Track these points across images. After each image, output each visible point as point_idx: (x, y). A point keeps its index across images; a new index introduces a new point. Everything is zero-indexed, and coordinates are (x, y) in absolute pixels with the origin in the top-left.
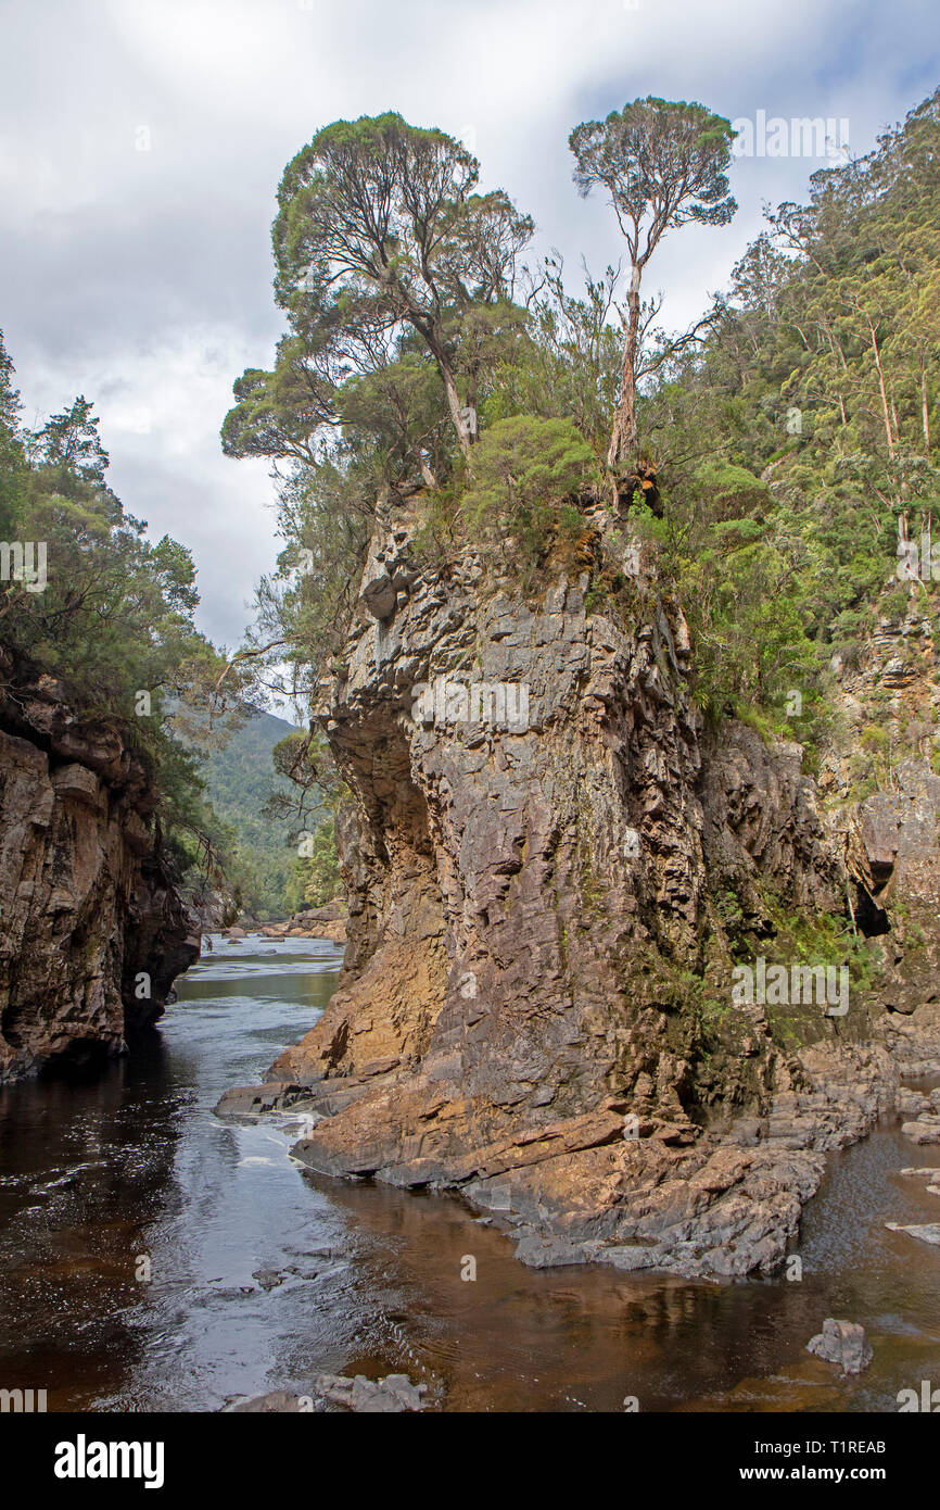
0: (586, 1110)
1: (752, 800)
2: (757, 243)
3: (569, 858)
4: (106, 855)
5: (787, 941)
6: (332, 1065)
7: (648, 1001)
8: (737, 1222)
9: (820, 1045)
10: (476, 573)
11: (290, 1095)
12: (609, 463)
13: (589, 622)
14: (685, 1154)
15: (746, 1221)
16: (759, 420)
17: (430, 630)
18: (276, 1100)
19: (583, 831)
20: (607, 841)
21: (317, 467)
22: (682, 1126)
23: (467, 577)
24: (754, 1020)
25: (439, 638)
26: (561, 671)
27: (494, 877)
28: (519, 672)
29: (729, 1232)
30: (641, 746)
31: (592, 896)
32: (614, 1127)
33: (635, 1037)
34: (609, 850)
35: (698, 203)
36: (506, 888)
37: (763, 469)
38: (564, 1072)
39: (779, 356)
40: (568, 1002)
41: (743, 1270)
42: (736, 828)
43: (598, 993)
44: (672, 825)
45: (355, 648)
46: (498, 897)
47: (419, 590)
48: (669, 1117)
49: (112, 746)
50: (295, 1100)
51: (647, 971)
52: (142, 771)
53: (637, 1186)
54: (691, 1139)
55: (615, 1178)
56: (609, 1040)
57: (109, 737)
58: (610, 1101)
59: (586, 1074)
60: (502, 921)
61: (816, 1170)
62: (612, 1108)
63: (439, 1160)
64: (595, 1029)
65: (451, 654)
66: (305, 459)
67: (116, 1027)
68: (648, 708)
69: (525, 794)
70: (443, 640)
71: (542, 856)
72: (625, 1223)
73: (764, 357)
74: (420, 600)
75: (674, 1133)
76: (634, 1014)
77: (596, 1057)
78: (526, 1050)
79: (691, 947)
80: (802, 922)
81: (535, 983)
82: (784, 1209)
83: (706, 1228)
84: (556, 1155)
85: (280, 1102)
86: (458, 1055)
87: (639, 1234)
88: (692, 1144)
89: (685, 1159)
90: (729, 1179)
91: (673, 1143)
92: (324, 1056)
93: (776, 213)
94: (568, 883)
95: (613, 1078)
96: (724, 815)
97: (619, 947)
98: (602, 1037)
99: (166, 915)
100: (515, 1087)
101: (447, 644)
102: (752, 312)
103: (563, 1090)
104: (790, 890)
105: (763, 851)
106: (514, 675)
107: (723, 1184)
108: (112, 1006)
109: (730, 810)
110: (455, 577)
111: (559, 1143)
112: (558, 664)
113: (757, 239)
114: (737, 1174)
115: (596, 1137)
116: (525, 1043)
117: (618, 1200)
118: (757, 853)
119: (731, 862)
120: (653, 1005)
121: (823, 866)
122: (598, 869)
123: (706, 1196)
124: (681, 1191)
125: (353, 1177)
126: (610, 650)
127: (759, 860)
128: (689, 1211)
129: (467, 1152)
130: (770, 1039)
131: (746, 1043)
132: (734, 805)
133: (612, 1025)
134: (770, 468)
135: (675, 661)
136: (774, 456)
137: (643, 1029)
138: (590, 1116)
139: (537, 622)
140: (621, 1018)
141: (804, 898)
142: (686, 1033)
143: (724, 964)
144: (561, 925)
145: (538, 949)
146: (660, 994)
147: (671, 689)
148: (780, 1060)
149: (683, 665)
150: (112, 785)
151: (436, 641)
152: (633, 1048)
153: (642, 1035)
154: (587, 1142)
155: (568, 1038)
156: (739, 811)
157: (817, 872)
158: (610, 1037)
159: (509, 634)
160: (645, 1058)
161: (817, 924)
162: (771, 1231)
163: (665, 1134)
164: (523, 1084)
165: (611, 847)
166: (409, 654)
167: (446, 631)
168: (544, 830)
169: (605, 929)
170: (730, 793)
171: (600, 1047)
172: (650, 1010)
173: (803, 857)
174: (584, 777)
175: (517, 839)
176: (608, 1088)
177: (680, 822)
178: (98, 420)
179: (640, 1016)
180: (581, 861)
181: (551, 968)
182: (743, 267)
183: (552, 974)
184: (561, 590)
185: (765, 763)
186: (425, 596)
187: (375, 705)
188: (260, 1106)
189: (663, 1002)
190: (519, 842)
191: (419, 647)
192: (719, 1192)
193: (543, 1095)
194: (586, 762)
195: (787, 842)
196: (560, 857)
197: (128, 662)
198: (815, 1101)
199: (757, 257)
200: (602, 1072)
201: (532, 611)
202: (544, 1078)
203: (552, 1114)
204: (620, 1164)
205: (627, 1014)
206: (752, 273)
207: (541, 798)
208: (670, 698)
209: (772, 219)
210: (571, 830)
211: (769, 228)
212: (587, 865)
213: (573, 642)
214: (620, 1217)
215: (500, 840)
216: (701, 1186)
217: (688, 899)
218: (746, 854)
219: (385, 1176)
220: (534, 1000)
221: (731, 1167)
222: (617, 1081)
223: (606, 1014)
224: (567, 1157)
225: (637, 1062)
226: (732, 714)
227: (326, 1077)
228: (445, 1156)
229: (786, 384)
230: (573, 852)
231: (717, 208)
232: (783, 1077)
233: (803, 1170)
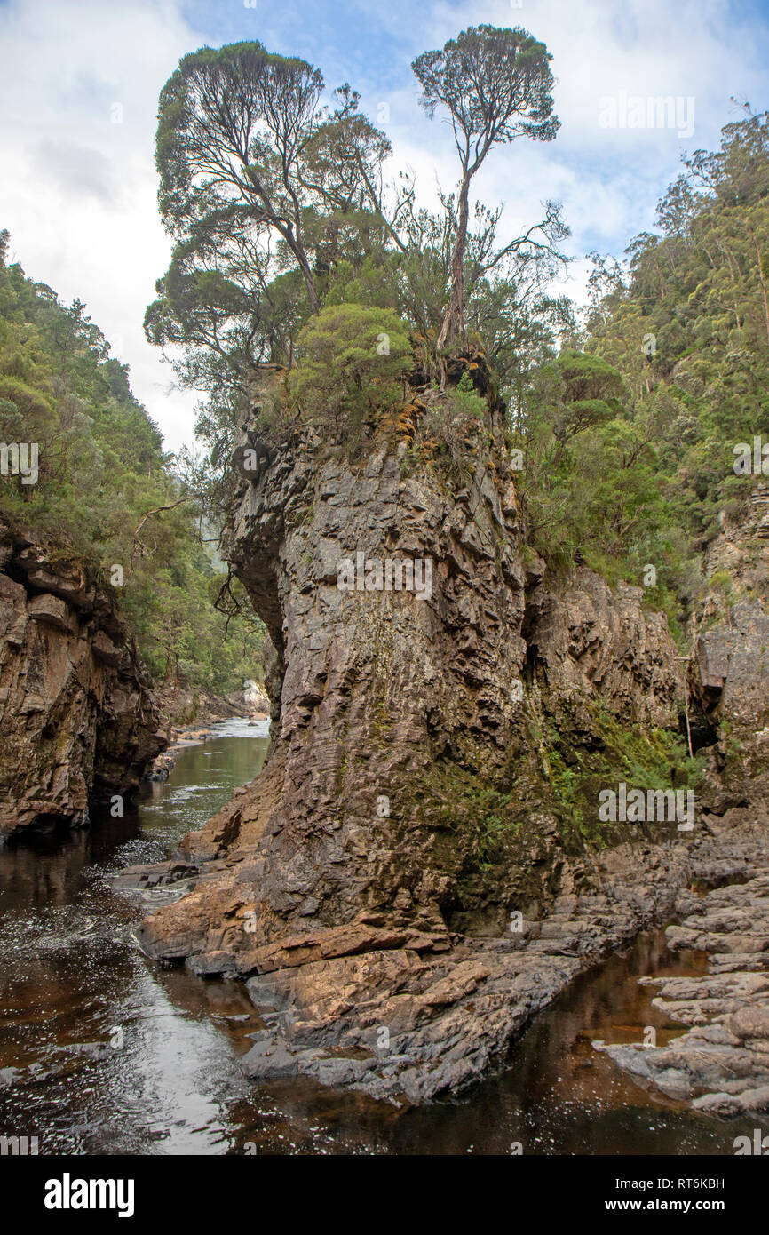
0: (344, 921)
1: (593, 634)
2: (678, 183)
3: (364, 693)
4: (75, 667)
5: (614, 754)
6: (223, 847)
7: (418, 823)
8: (449, 1039)
9: (621, 848)
10: (317, 441)
11: (177, 873)
12: (439, 347)
13: (403, 485)
14: (433, 963)
15: (459, 1037)
16: (673, 324)
17: (283, 491)
18: (161, 878)
19: (380, 669)
20: (402, 678)
21: (222, 353)
22: (438, 936)
23: (310, 446)
24: (546, 831)
25: (289, 497)
26: (372, 528)
27: (297, 708)
28: (337, 529)
29: (439, 1047)
30: (457, 593)
31: (381, 728)
32: (364, 939)
33: (396, 858)
34: (402, 686)
35: (528, 121)
36: (307, 718)
37: (675, 363)
38: (328, 887)
39: (691, 273)
40: (337, 824)
41: (429, 1093)
42: (578, 658)
43: (365, 817)
44: (486, 661)
45: (239, 505)
46: (300, 726)
47: (275, 456)
48: (425, 928)
49: (76, 580)
50: (179, 878)
51: (420, 796)
52: (107, 600)
53: (372, 997)
54: (447, 947)
55: (351, 989)
56: (370, 859)
57: (75, 573)
58: (364, 915)
59: (346, 890)
60: (300, 748)
61: (563, 976)
62: (367, 922)
63: (233, 953)
64: (360, 849)
65: (298, 511)
66: (211, 346)
67: (79, 804)
68: (465, 560)
69: (330, 636)
70: (292, 500)
71: (338, 692)
72: (351, 1033)
73: (678, 274)
74: (276, 465)
75: (426, 943)
76: (400, 837)
77: (357, 874)
78: (301, 864)
79: (498, 766)
80: (637, 735)
81: (312, 806)
82: (497, 1026)
83: (420, 1042)
84: (314, 961)
85: (164, 880)
86: (262, 859)
87: (361, 1045)
88: (446, 952)
89: (428, 969)
90: (459, 992)
91: (425, 952)
92: (217, 839)
93: (692, 159)
94: (360, 716)
95: (371, 894)
96: (566, 647)
97: (392, 776)
98: (364, 857)
99: (139, 714)
100: (289, 897)
101: (295, 502)
102: (671, 239)
103: (327, 903)
104: (629, 708)
105: (603, 677)
106: (332, 531)
107: (450, 998)
108: (75, 787)
109: (573, 644)
110: (301, 446)
111: (317, 951)
112: (370, 521)
113: (678, 180)
114: (469, 988)
115: (348, 947)
116: (302, 858)
117: (345, 1012)
118: (598, 679)
119: (569, 687)
120: (421, 827)
121: (662, 689)
122: (391, 703)
123: (429, 1011)
124: (405, 1005)
125: (166, 963)
126: (419, 510)
127: (598, 685)
128: (410, 1025)
129: (253, 949)
130: (559, 849)
131: (534, 853)
132: (576, 639)
133: (375, 846)
134: (681, 363)
135: (501, 519)
136: (685, 353)
137: (407, 849)
138: (346, 928)
139: (357, 484)
140: (385, 841)
141: (642, 715)
142: (459, 850)
143: (531, 780)
144: (342, 754)
145: (318, 775)
146: (431, 817)
147: (493, 543)
148: (566, 867)
149: (509, 523)
150: (82, 611)
151: (287, 500)
152: (392, 868)
153: (406, 855)
154: (340, 951)
155: (333, 858)
156: (581, 644)
157: (656, 694)
158: (371, 857)
159: (332, 495)
160: (404, 876)
161: (651, 738)
162: (474, 1051)
163: (417, 945)
164: (295, 896)
165: (406, 683)
166: (269, 511)
167: (293, 492)
168: (341, 667)
169: (383, 758)
170: (572, 629)
171: (361, 866)
172: (418, 832)
173: (642, 681)
174: (389, 621)
175: (319, 676)
176: (365, 903)
177: (495, 657)
178: (89, 318)
179: (406, 837)
180: (375, 695)
181: (326, 794)
182: (666, 203)
183: (324, 799)
184: (380, 457)
185: (610, 604)
186: (279, 461)
187: (254, 553)
188: (145, 882)
189: (435, 824)
190: (322, 678)
191: (275, 504)
192: (442, 1007)
193: (310, 905)
194: (394, 607)
195: (626, 669)
196: (356, 693)
197: (78, 512)
198: (597, 902)
199: (677, 195)
200: (360, 887)
201: (354, 475)
202: (311, 891)
203: (315, 923)
204: (359, 977)
205: (392, 836)
206: (673, 207)
207: (343, 639)
208: (490, 551)
209: (688, 164)
210: (368, 668)
211: (686, 171)
212: (382, 699)
213: (386, 503)
214: (346, 1027)
215: (304, 677)
216: (425, 1001)
217: (499, 725)
218: (585, 680)
219: (192, 962)
220: (311, 819)
221: (465, 980)
222: (375, 897)
223: (370, 837)
224: (321, 964)
225: (396, 880)
226: (580, 562)
227: (216, 857)
228: (237, 950)
229: (692, 296)
230: (369, 687)
231: (545, 126)
232: (568, 881)
233: (546, 977)
